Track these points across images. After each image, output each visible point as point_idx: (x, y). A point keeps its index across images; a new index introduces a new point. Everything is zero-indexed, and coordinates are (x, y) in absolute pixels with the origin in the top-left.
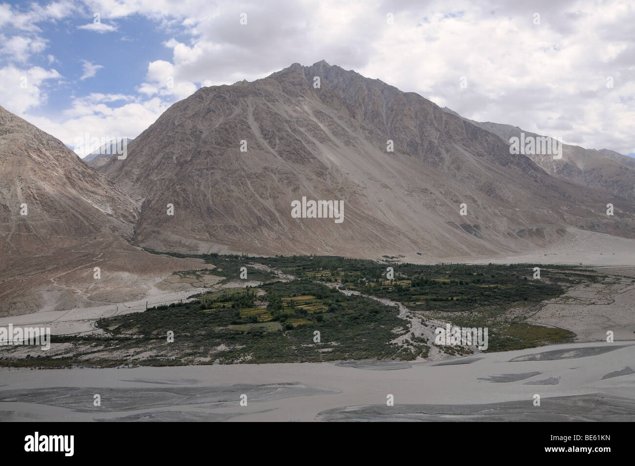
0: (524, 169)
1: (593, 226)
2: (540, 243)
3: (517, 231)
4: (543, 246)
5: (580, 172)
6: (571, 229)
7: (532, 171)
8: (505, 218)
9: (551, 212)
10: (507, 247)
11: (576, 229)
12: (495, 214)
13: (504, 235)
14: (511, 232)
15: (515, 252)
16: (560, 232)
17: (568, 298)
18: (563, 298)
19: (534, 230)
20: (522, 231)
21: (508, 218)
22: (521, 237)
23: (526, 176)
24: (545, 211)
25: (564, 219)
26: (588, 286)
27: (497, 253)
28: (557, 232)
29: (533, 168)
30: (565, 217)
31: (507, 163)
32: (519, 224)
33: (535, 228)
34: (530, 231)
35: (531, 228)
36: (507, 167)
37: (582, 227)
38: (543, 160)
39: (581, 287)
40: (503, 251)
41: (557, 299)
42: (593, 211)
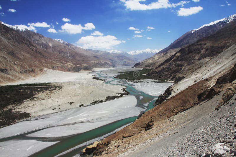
0: (28, 46)
1: (54, 68)
2: (33, 75)
3: (24, 71)
4: (34, 76)
5: (50, 47)
6: (45, 69)
7: (32, 46)
8: (19, 66)
9: (38, 63)
10: (20, 77)
11: (47, 69)
12: (15, 64)
13: (18, 73)
14: (22, 71)
15: (23, 79)
16: (41, 70)
17: (33, 98)
18: (32, 98)
19: (31, 70)
20: (26, 71)
21: (20, 65)
22: (26, 73)
23: (29, 48)
24: (36, 63)
25: (43, 65)
26: (44, 92)
27: (15, 80)
28: (40, 70)
29: (32, 45)
30: (43, 64)
31: (21, 43)
32: (25, 68)
33: (31, 69)
34: (29, 70)
35: (30, 69)
36: (21, 44)
37: (49, 68)
38: (37, 42)
39: (41, 93)
40: (18, 79)
41: (29, 99)
42: (54, 62)
